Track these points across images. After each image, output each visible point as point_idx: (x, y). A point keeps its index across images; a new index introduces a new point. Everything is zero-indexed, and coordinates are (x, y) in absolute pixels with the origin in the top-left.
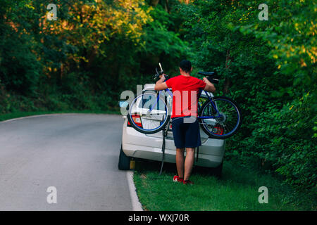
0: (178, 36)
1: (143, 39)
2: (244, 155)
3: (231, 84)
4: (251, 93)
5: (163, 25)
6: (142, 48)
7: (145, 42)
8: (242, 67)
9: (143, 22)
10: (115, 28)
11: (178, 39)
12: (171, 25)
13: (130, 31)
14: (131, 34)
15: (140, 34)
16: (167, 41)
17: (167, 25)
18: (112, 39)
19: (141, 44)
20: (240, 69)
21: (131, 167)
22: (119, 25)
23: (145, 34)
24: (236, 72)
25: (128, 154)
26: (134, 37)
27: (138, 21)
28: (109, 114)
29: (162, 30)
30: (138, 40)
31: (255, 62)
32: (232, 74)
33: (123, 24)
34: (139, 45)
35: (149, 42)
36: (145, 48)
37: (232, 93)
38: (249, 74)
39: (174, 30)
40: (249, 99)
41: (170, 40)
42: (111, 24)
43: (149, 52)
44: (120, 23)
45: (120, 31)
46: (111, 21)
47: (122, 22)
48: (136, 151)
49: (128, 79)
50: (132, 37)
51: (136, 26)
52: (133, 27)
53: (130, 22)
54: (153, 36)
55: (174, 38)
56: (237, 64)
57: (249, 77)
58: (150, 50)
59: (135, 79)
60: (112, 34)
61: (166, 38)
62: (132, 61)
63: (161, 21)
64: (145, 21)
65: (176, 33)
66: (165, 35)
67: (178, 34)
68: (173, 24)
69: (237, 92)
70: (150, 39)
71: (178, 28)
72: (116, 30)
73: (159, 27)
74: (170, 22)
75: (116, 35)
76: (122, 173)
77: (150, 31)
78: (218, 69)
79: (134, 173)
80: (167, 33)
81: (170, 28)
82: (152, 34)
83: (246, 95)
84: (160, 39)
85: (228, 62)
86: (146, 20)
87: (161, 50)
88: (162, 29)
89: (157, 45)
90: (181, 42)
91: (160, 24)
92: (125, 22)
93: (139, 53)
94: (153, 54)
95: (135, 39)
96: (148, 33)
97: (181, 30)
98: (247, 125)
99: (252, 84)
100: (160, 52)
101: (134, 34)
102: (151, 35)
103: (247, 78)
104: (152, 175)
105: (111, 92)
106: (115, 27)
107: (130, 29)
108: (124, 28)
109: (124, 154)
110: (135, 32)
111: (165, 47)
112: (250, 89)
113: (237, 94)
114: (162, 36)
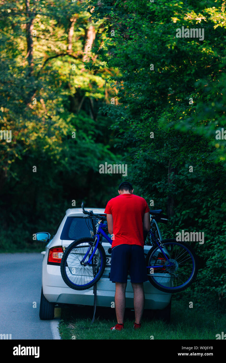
0: (108, 149)
1: (64, 154)
2: (198, 292)
3: (176, 203)
4: (202, 212)
5: (88, 136)
6: (64, 166)
7: (66, 159)
8: (188, 180)
9: (62, 134)
10: (27, 144)
11: (109, 152)
12: (99, 135)
13: (47, 146)
14: (49, 150)
15: (60, 149)
16: (95, 156)
17: (93, 136)
18: (25, 157)
19: (63, 161)
20: (186, 183)
21: (56, 315)
22: (33, 138)
23: (67, 148)
24: (181, 188)
25: (50, 300)
26: (53, 153)
27: (57, 132)
28: (27, 252)
29: (88, 143)
30: (58, 157)
31: (204, 173)
32: (177, 190)
33: (38, 137)
34: (59, 163)
35: (73, 158)
36: (67, 166)
37: (178, 215)
38: (198, 188)
39: (102, 142)
40: (200, 220)
41: (99, 154)
42: (23, 139)
43: (72, 170)
44: (34, 136)
45: (34, 147)
46: (23, 135)
47: (36, 135)
48: (60, 295)
49: (49, 206)
50: (49, 154)
51: (54, 139)
52: (51, 141)
53: (46, 135)
54: (77, 150)
55: (103, 151)
56: (181, 177)
57: (198, 192)
58: (73, 168)
59: (57, 206)
60: (25, 151)
61: (93, 152)
62: (52, 184)
63: (86, 131)
64: (65, 132)
65: (105, 145)
66: (92, 148)
67: (108, 146)
68: (102, 134)
69: (184, 212)
70: (74, 155)
71: (108, 139)
72: (30, 145)
73: (84, 138)
74: (97, 132)
75: (30, 151)
76: (44, 324)
77: (73, 145)
78: (158, 185)
79: (60, 323)
80: (94, 145)
81: (98, 139)
82: (75, 148)
83: (196, 216)
84: (86, 154)
85: (171, 175)
86: (66, 130)
87: (88, 167)
88: (88, 140)
89: (82, 161)
90: (113, 156)
91: (85, 135)
92: (40, 135)
93: (61, 173)
94: (78, 172)
95: (54, 155)
96: (71, 147)
97: (111, 140)
98: (200, 253)
99: (203, 201)
100: (86, 170)
101: (53, 150)
102: (74, 150)
103: (196, 194)
104: (82, 323)
105: (28, 225)
106: (28, 142)
107: (47, 143)
108: (40, 142)
109: (46, 299)
110: (54, 147)
111: (92, 164)
112: (200, 208)
113: (184, 215)
114: (88, 150)
